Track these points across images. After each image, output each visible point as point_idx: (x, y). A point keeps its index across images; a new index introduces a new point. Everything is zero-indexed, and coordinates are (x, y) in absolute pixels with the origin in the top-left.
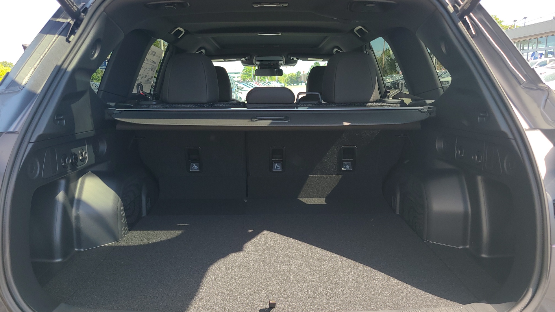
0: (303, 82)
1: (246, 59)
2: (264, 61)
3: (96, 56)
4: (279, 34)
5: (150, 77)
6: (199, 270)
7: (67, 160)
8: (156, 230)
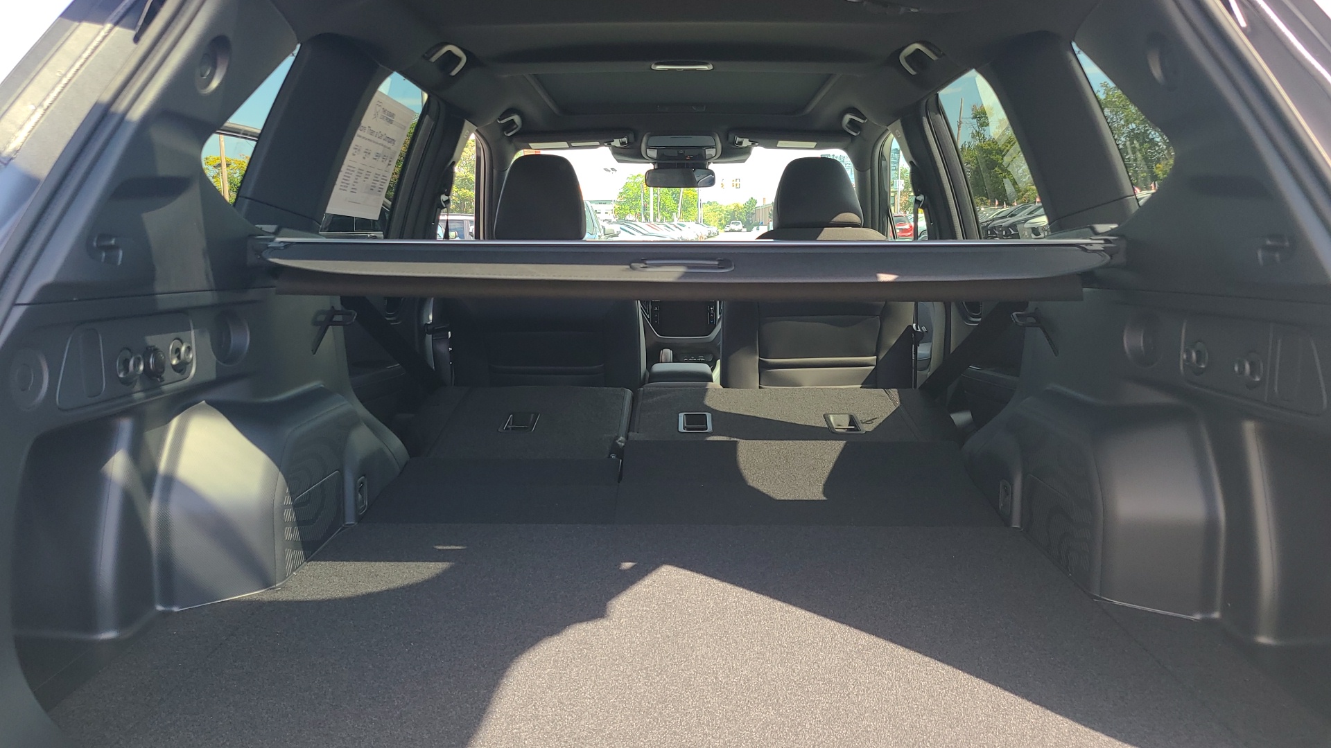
0: (762, 224)
1: (622, 143)
2: (668, 148)
3: (215, 84)
4: (705, 67)
5: (379, 179)
6: (484, 666)
7: (131, 363)
8: (376, 561)
